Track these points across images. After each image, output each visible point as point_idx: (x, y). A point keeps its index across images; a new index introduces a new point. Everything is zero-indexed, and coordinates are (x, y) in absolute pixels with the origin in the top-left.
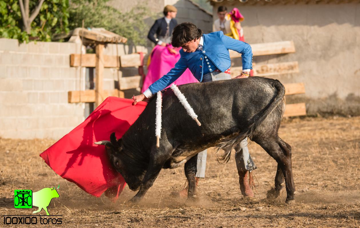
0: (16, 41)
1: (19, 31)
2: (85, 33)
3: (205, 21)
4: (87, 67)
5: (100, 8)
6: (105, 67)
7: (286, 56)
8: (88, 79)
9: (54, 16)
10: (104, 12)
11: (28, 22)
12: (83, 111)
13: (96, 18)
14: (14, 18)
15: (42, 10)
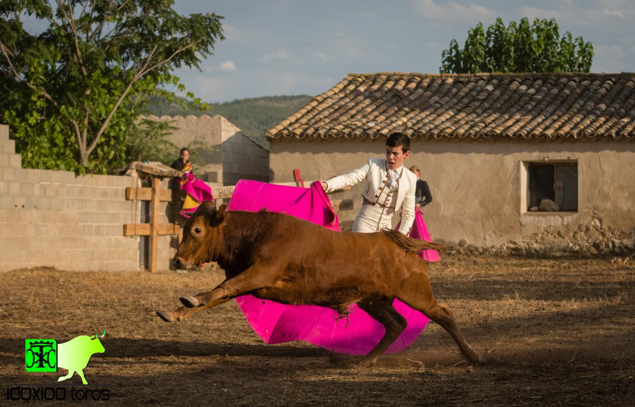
0: (73, 174)
1: (76, 164)
2: (141, 167)
3: (261, 157)
4: (142, 201)
5: (157, 141)
6: (161, 201)
7: (342, 193)
8: (144, 213)
9: (112, 150)
10: (161, 146)
11: (85, 155)
12: (138, 245)
13: (153, 151)
14: (71, 150)
15: (99, 143)
